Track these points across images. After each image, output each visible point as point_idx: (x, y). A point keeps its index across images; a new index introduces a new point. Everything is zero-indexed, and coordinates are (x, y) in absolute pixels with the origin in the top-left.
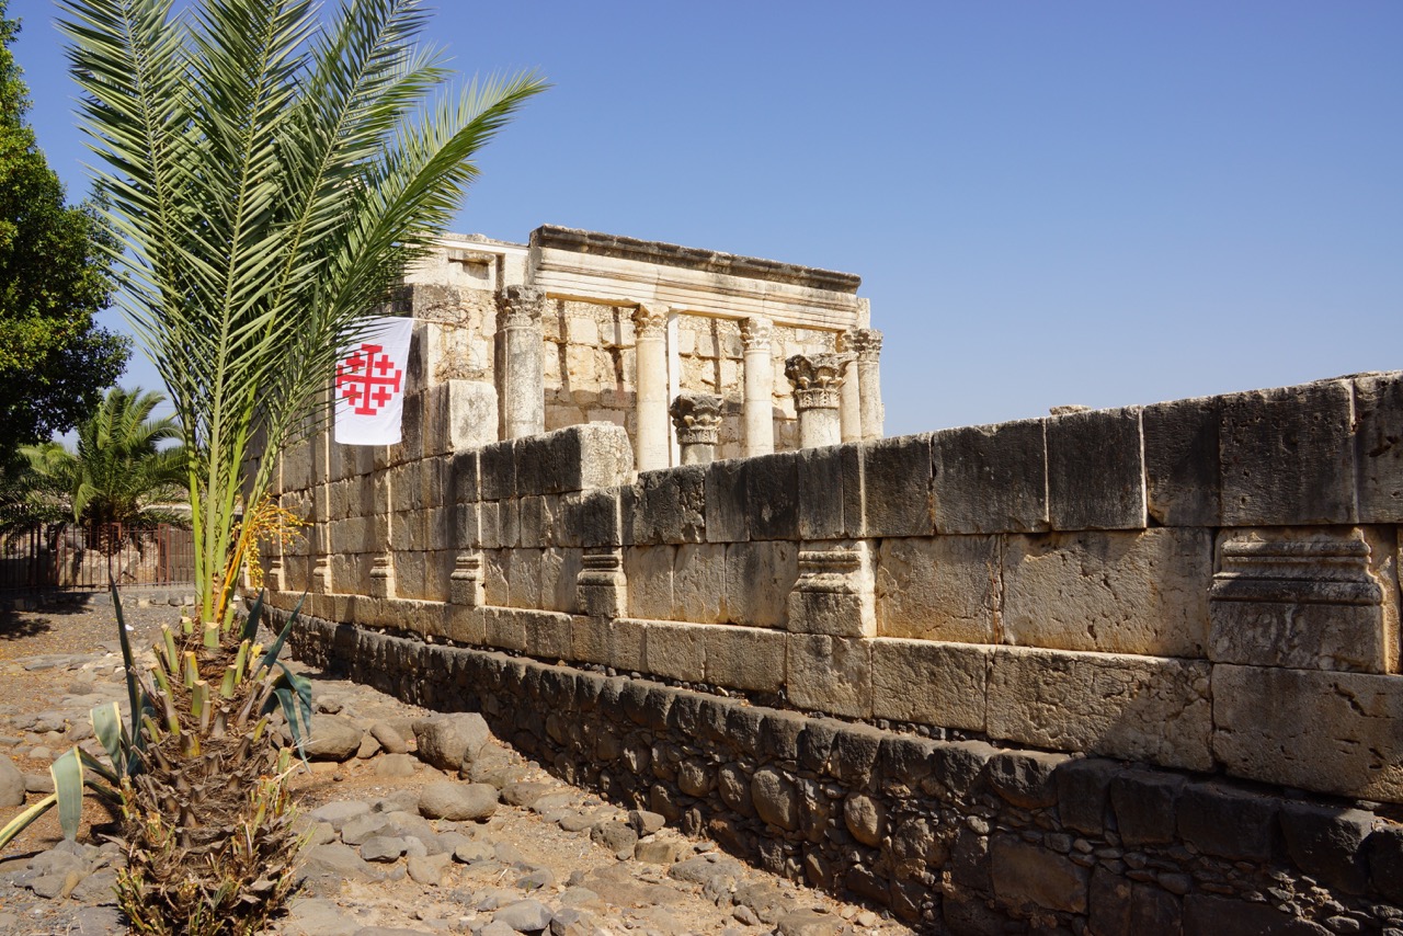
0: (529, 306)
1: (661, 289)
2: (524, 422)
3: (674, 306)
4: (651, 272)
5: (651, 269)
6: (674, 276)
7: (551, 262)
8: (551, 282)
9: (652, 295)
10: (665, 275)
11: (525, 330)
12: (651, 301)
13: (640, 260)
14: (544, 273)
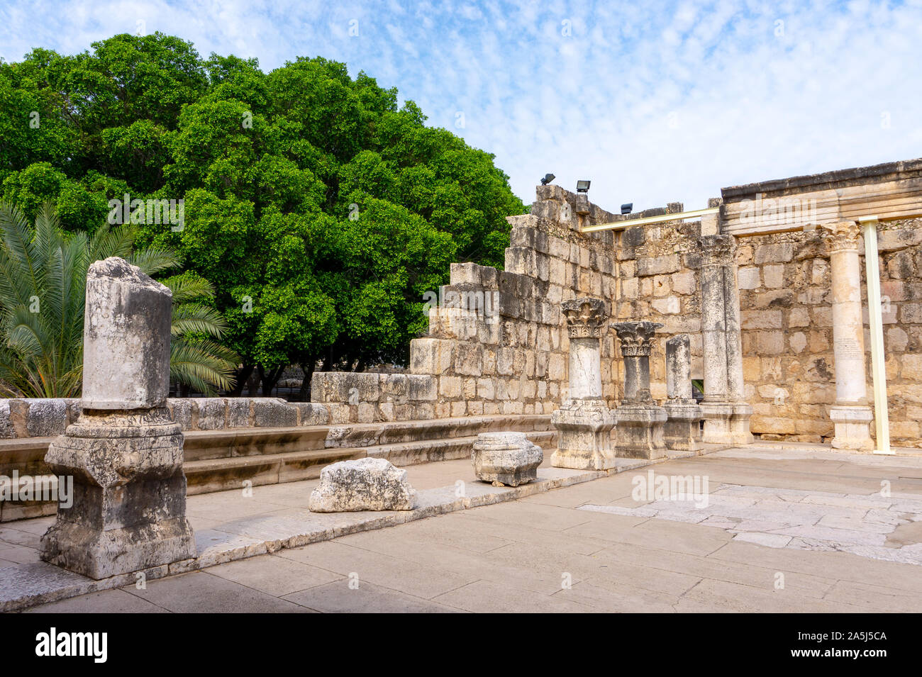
0: (711, 250)
1: (844, 208)
2: (708, 331)
3: (861, 219)
4: (831, 197)
5: (831, 194)
6: (856, 194)
7: (732, 213)
8: (735, 227)
9: (836, 215)
10: (846, 196)
11: (708, 267)
12: (837, 220)
13: (821, 190)
14: (730, 222)
